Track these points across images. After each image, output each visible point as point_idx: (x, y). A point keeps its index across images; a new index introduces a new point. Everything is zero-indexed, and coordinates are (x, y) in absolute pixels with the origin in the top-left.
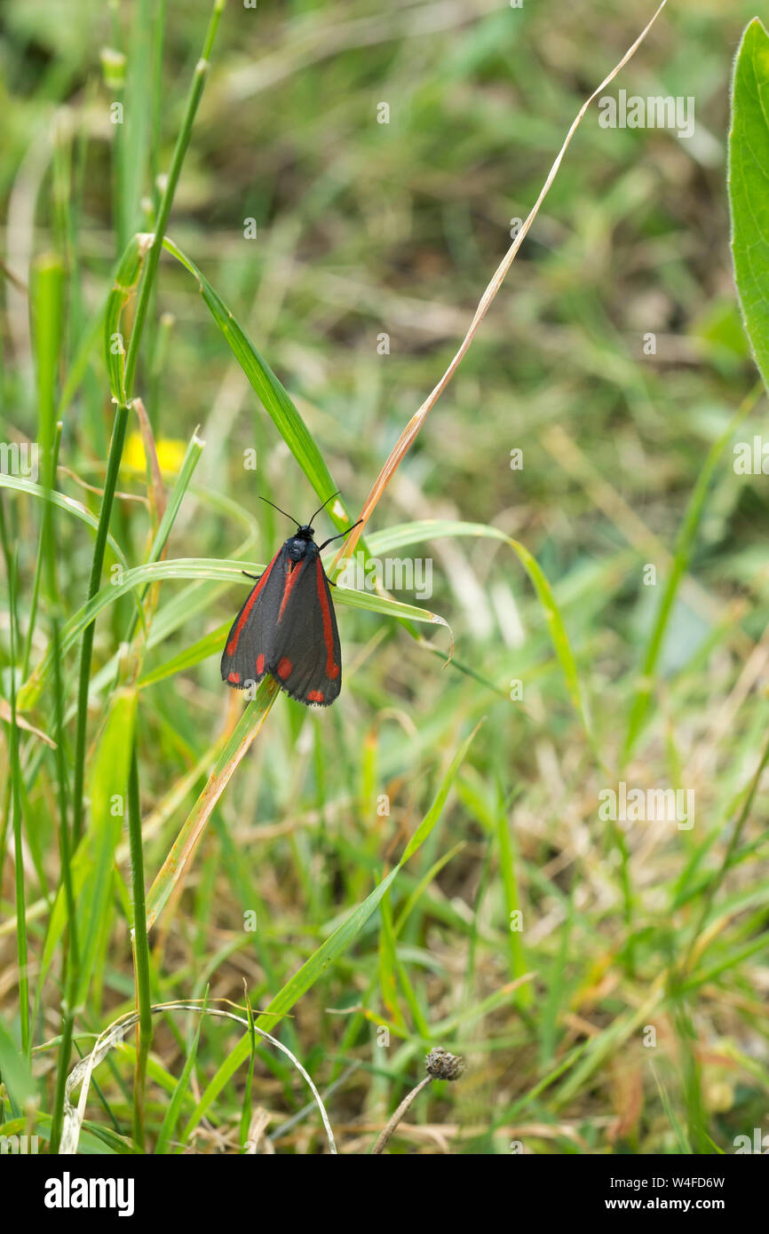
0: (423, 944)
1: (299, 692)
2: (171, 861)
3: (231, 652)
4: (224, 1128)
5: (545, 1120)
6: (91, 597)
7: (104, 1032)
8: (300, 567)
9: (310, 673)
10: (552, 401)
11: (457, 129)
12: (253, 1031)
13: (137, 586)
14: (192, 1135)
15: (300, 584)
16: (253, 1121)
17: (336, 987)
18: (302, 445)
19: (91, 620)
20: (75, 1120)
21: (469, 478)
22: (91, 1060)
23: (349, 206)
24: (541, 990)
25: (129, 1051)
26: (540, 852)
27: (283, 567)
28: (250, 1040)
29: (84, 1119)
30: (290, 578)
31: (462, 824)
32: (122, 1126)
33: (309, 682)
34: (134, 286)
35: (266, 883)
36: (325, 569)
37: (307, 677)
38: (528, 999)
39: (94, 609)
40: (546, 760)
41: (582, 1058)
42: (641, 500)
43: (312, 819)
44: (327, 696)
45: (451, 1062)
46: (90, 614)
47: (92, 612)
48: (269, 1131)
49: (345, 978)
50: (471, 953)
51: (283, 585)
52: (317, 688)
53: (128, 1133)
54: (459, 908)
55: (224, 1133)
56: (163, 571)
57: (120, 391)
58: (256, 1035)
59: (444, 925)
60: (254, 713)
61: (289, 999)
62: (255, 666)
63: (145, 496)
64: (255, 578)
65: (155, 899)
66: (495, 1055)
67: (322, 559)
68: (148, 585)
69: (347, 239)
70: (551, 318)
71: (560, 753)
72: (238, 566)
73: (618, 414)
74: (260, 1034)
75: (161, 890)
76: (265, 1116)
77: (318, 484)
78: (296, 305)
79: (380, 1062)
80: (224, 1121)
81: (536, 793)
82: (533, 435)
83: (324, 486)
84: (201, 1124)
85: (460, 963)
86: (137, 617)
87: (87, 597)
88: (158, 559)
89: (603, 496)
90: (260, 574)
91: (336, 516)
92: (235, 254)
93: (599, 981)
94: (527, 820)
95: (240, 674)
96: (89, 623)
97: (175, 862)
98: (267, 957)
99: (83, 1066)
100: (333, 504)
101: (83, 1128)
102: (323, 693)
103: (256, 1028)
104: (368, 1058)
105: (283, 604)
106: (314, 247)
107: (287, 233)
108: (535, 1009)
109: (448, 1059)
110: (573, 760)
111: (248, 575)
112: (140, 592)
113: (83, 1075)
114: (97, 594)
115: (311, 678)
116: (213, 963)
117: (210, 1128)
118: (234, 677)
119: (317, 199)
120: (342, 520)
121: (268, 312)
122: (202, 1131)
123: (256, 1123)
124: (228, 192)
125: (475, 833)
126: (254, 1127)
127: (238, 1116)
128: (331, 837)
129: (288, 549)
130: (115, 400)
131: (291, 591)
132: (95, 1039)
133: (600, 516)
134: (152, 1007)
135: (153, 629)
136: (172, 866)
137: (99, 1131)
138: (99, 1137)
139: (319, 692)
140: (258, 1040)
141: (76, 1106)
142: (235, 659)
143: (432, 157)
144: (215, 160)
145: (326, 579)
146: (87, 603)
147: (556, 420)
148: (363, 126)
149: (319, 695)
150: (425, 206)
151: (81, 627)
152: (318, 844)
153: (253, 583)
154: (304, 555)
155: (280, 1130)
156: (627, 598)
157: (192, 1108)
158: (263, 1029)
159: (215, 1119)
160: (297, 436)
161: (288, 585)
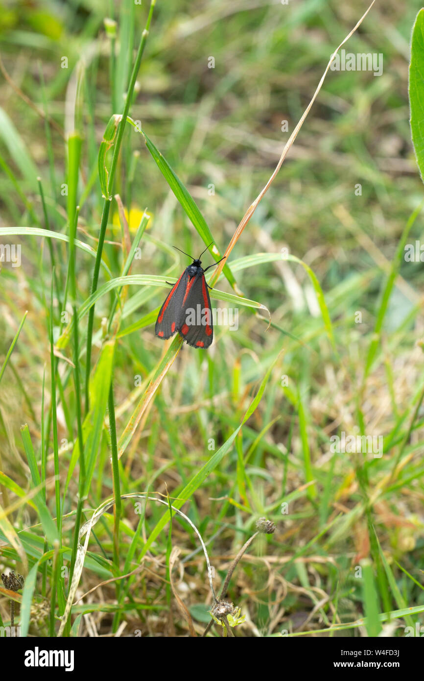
0: (264, 466)
1: (192, 341)
2: (130, 424)
3: (160, 321)
4: (159, 556)
5: (321, 555)
6: (93, 293)
7: (98, 508)
8: (194, 280)
9: (198, 332)
10: (338, 192)
11: (294, 52)
12: (171, 508)
13: (117, 287)
14: (142, 560)
15: (194, 288)
16: (172, 553)
17: (219, 487)
18: (196, 218)
19: (92, 304)
20: (83, 552)
21: (296, 231)
22: (91, 522)
23: (240, 91)
24: (321, 489)
25: (110, 518)
26: (323, 420)
27: (186, 279)
28: (170, 513)
29: (87, 550)
30: (189, 285)
31: (286, 406)
32: (108, 555)
33: (197, 337)
34: (112, 141)
35: (186, 435)
36: (206, 281)
37: (196, 335)
38: (314, 494)
39: (94, 299)
40: (329, 373)
41: (341, 522)
42: (383, 243)
43: (207, 403)
44: (206, 344)
45: (269, 525)
46: (92, 302)
47: (93, 300)
48: (181, 557)
49: (224, 482)
50: (285, 470)
51: (185, 288)
52: (201, 340)
53: (111, 559)
54: (281, 448)
55: (160, 559)
56: (127, 281)
57: (106, 192)
58: (172, 510)
59: (274, 457)
60: (172, 352)
61: (189, 492)
62: (171, 328)
63: (121, 243)
64: (172, 285)
65: (123, 443)
66: (297, 522)
67: (205, 276)
68: (122, 287)
69: (238, 108)
70: (340, 149)
71: (336, 370)
72: (164, 279)
73: (372, 199)
74: (174, 510)
75: (126, 438)
76: (178, 551)
77: (205, 237)
78: (212, 142)
79: (239, 524)
80: (160, 553)
81: (323, 391)
82: (330, 208)
83: (208, 239)
84: (147, 554)
85: (280, 475)
86: (117, 302)
87: (91, 293)
88: (126, 275)
89: (363, 240)
90: (174, 283)
91: (214, 253)
92: (181, 115)
93: (350, 485)
94: (318, 404)
95: (164, 332)
96: (91, 306)
97: (132, 425)
98: (184, 471)
99: (87, 525)
100: (212, 247)
101: (87, 555)
102: (204, 342)
103: (172, 506)
104: (234, 523)
105: (185, 297)
106: (222, 112)
107: (208, 105)
108: (318, 499)
109: (267, 523)
110: (342, 374)
111: (168, 283)
112: (118, 290)
113: (86, 529)
114: (96, 292)
115: (198, 335)
116: (156, 474)
117: (151, 555)
118: (161, 334)
119: (223, 87)
120: (217, 255)
121: (197, 146)
122: (147, 558)
123: (173, 554)
124: (178, 83)
125: (292, 410)
126: (172, 556)
127: (165, 550)
128: (217, 412)
129: (188, 270)
130: (104, 196)
131: (189, 292)
132: (94, 512)
133: (362, 250)
134: (121, 496)
135: (125, 309)
136: (131, 427)
137: (95, 556)
138: (95, 560)
139: (202, 342)
140: (174, 513)
141: (83, 545)
142: (161, 325)
143: (282, 67)
144: (171, 67)
145: (207, 285)
146: (91, 296)
147: (341, 202)
148: (247, 50)
149: (202, 343)
150: (277, 91)
151: (87, 308)
152: (211, 417)
153: (171, 287)
154: (196, 273)
155: (188, 558)
156: (373, 293)
157: (143, 545)
158: (176, 508)
159: (155, 552)
160: (194, 214)
161: (188, 288)
